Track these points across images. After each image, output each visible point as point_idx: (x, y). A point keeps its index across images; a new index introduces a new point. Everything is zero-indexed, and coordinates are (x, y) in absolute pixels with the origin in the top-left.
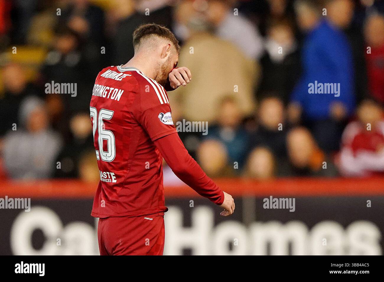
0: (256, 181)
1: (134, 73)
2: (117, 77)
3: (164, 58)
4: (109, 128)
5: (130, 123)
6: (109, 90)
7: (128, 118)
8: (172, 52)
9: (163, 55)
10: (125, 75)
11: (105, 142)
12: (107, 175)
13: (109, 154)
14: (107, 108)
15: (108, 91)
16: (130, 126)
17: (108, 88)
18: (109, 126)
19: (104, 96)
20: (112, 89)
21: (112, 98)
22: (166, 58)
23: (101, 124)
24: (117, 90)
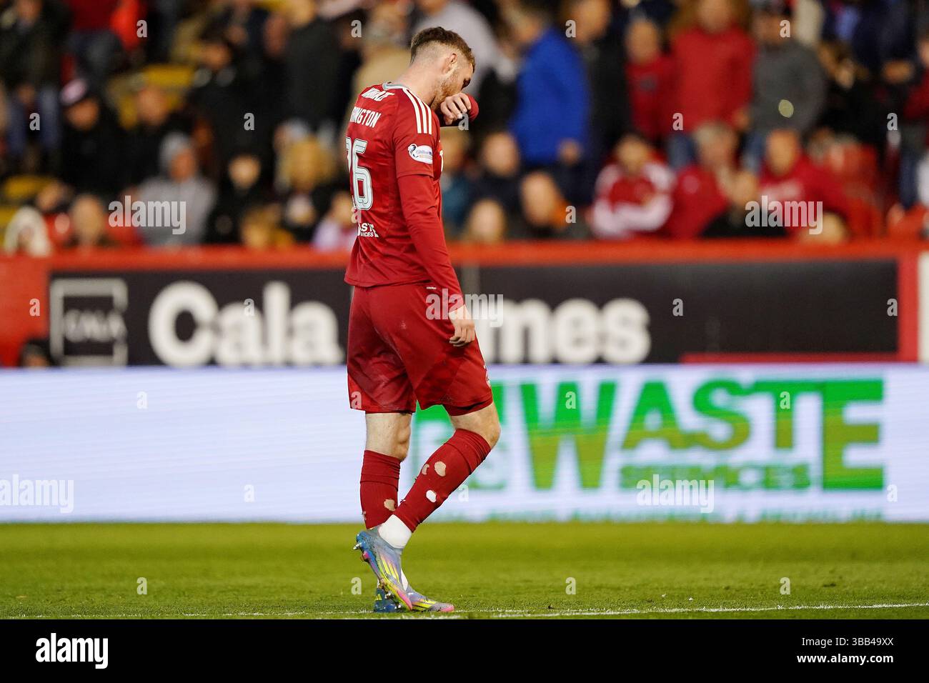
0: (480, 245)
1: (399, 92)
2: (377, 96)
3: (447, 72)
4: (364, 164)
5: (385, 157)
6: (366, 113)
7: (381, 150)
8: (460, 64)
9: (446, 69)
10: (388, 94)
11: (360, 183)
12: (368, 227)
13: (365, 200)
14: (361, 138)
15: (364, 114)
16: (386, 162)
17: (364, 111)
18: (364, 162)
19: (359, 122)
20: (369, 112)
21: (367, 124)
22: (450, 73)
23: (356, 159)
24: (373, 113)
